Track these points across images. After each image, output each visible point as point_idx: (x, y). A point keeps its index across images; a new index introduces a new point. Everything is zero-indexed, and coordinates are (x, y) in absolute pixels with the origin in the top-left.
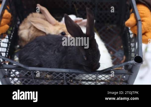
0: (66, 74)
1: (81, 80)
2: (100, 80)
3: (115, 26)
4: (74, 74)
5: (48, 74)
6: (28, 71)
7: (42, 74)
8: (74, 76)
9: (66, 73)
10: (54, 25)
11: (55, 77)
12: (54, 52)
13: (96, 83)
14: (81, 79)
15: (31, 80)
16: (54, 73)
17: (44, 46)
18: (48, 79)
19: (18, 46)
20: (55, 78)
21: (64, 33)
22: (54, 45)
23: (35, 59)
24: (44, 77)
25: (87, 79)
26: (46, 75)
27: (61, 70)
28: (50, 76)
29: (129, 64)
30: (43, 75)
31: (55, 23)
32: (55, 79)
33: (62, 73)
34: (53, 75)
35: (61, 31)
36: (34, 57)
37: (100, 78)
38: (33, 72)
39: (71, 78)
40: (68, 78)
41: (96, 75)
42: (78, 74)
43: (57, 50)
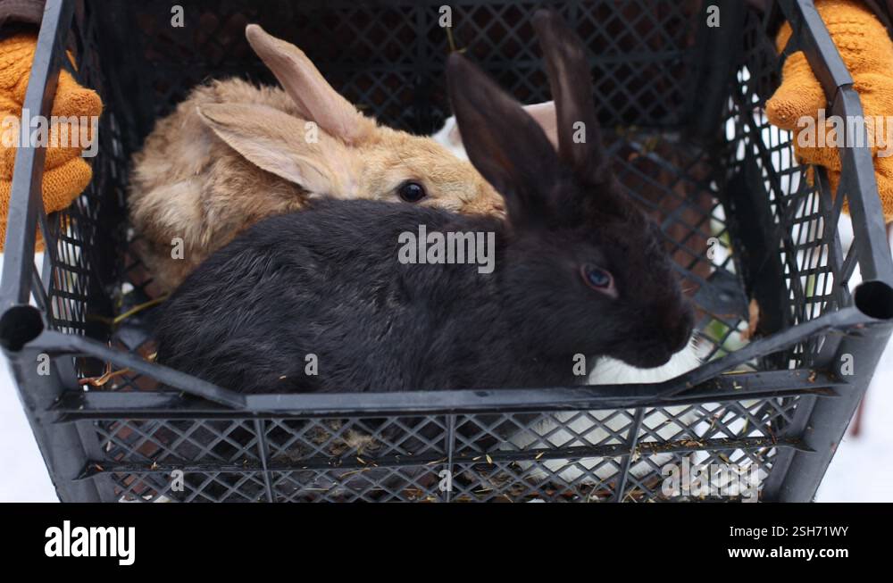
0: (459, 419)
1: (540, 450)
2: (650, 439)
3: (672, 137)
4: (508, 416)
5: (355, 427)
6: (238, 423)
7: (320, 435)
8: (507, 429)
9: (460, 412)
10: (354, 143)
11: (395, 447)
12: (381, 302)
13: (626, 461)
14: (542, 446)
15: (248, 476)
16: (393, 420)
17: (311, 267)
18: (352, 462)
19: (127, 288)
20: (394, 453)
21: (414, 187)
22: (373, 262)
23: (264, 347)
24: (326, 449)
25: (578, 443)
26: (346, 435)
27: (439, 400)
28: (367, 439)
29: (830, 329)
30: (319, 440)
31: (355, 132)
32: (391, 459)
33: (442, 413)
34: (384, 433)
35: (397, 177)
36: (260, 341)
37: (653, 432)
38: (268, 423)
39: (487, 443)
40: (468, 443)
41: (632, 411)
42: (528, 414)
43: (394, 287)
